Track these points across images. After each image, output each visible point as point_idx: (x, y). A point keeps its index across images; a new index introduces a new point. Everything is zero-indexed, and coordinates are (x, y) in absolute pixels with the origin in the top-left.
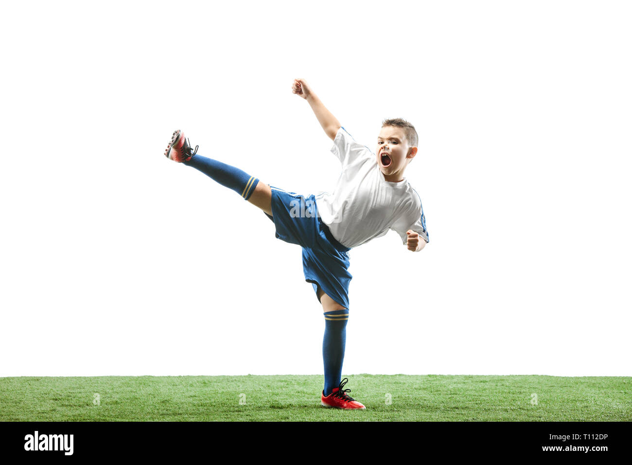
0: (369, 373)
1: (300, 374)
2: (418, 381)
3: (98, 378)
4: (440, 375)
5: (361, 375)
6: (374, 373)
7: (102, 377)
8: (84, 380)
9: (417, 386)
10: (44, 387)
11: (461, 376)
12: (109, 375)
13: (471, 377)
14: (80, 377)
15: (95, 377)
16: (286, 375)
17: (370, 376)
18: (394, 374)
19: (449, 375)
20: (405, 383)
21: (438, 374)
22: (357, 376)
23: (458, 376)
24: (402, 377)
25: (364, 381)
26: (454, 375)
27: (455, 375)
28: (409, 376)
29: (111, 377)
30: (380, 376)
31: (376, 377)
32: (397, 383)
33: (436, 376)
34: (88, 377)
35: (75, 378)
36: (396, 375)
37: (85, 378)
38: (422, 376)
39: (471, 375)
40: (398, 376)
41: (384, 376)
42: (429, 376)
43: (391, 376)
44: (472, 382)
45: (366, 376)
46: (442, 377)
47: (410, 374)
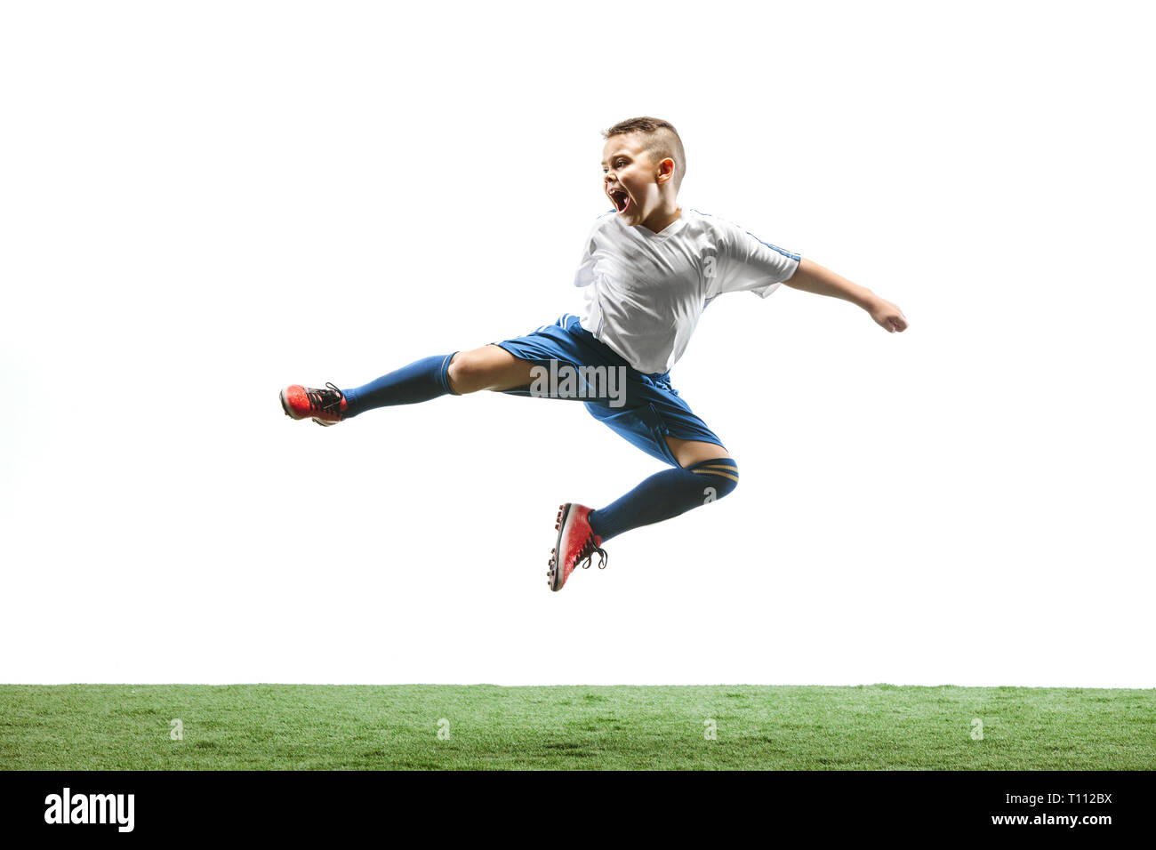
0: (889, 682)
1: (764, 684)
2: (981, 699)
3: (396, 687)
4: (1022, 687)
5: (875, 685)
6: (899, 683)
7: (404, 686)
8: (371, 692)
9: (980, 708)
10: (299, 704)
11: (1061, 689)
12: (416, 683)
13: (1079, 691)
14: (364, 686)
15: (391, 687)
16: (738, 686)
17: (893, 688)
18: (937, 685)
19: (1038, 688)
20: (958, 702)
21: (1018, 686)
22: (868, 687)
23: (1055, 689)
24: (951, 691)
25: (881, 698)
26: (1048, 687)
27: (1051, 688)
28: (964, 688)
29: (419, 686)
30: (911, 688)
31: (904, 689)
32: (943, 702)
33: (1014, 689)
34: (378, 686)
35: (356, 687)
36: (940, 687)
37: (373, 687)
38: (988, 689)
39: (1080, 687)
40: (944, 689)
41: (919, 688)
42: (1003, 689)
43: (932, 688)
44: (1082, 699)
45: (885, 687)
46: (1026, 690)
47: (966, 686)
